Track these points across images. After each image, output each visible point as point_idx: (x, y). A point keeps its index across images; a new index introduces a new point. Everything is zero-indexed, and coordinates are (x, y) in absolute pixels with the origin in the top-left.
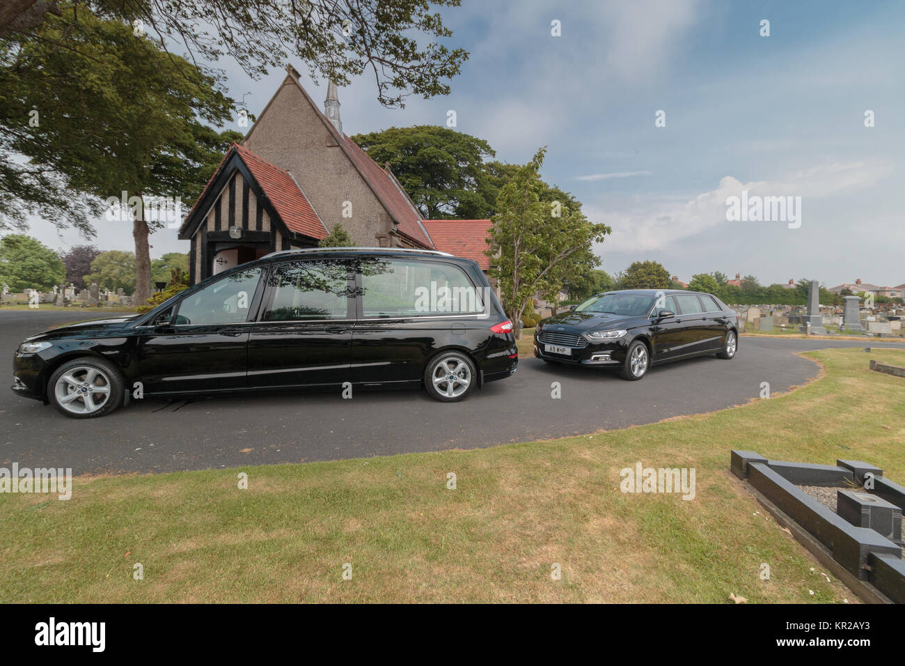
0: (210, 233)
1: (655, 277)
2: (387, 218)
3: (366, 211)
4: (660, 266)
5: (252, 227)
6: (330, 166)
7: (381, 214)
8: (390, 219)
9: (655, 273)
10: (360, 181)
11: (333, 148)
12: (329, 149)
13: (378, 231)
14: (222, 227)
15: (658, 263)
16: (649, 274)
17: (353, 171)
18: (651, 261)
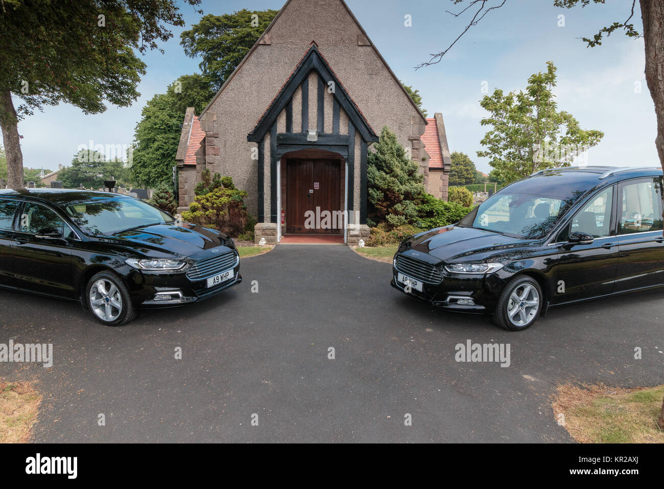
0: (281, 134)
1: (462, 167)
2: (420, 121)
3: (398, 113)
4: (466, 157)
5: (328, 129)
6: (362, 66)
7: (414, 117)
8: (423, 122)
9: (463, 163)
10: (392, 83)
11: (365, 48)
12: (360, 48)
13: (411, 133)
14: (294, 129)
15: (464, 154)
16: (457, 164)
17: (386, 73)
18: (459, 153)
